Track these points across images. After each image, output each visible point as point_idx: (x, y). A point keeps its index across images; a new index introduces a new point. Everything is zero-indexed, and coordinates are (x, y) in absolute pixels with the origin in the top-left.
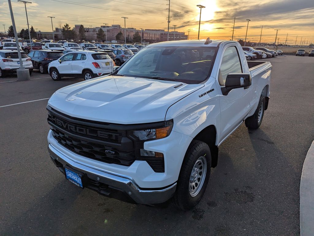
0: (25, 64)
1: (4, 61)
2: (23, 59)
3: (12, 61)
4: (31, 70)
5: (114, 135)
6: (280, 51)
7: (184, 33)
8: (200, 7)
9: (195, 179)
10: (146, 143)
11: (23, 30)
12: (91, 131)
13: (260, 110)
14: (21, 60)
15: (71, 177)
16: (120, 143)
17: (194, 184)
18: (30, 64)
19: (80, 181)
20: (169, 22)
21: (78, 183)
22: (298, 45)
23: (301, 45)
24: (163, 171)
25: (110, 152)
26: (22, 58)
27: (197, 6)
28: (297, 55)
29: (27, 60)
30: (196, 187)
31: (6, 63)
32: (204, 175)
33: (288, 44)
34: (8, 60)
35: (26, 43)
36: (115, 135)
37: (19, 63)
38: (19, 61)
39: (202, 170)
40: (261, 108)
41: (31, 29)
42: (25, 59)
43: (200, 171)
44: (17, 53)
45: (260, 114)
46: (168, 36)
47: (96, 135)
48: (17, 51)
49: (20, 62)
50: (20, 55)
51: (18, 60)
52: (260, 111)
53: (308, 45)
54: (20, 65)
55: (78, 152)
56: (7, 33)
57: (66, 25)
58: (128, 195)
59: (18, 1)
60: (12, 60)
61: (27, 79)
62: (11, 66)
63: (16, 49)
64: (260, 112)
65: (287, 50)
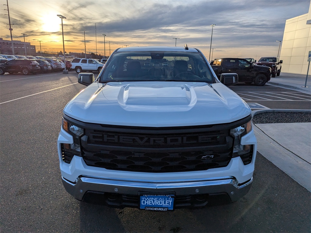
7: (30, 43)
8: (60, 17)
19: (168, 204)
20: (11, 29)
21: (164, 208)
24: (250, 162)
27: (58, 15)
46: (13, 45)
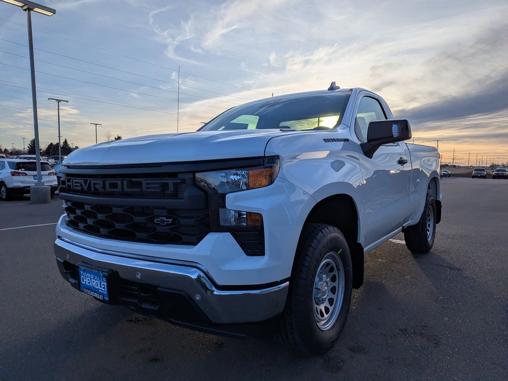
0: (44, 179)
1: (13, 175)
2: (42, 173)
3: (26, 175)
4: (53, 189)
5: (171, 182)
6: (446, 171)
9: (325, 297)
10: (229, 197)
11: (52, 144)
12: (131, 185)
13: (429, 221)
14: (39, 173)
15: (89, 283)
16: (183, 199)
17: (322, 307)
18: (54, 180)
19: (104, 288)
21: (100, 294)
22: (473, 166)
23: (478, 166)
24: (262, 253)
25: (163, 221)
26: (42, 170)
28: (473, 177)
29: (49, 174)
30: (327, 314)
31: (15, 178)
32: (340, 293)
33: (457, 165)
34: (19, 174)
35: (53, 160)
36: (174, 183)
37: (36, 178)
38: (36, 176)
39: (336, 284)
40: (430, 217)
41: (63, 143)
42: (47, 172)
43: (333, 284)
44: (35, 162)
45: (429, 227)
47: (138, 190)
48: (35, 161)
49: (40, 177)
50: (38, 166)
51: (35, 173)
52: (428, 223)
53: (488, 165)
54: (37, 180)
55: (107, 234)
56: (27, 149)
57: (117, 138)
58: (193, 301)
59: (49, 99)
60: (26, 173)
61: (45, 201)
62: (23, 182)
63: (34, 158)
64: (429, 225)
65: (457, 172)
